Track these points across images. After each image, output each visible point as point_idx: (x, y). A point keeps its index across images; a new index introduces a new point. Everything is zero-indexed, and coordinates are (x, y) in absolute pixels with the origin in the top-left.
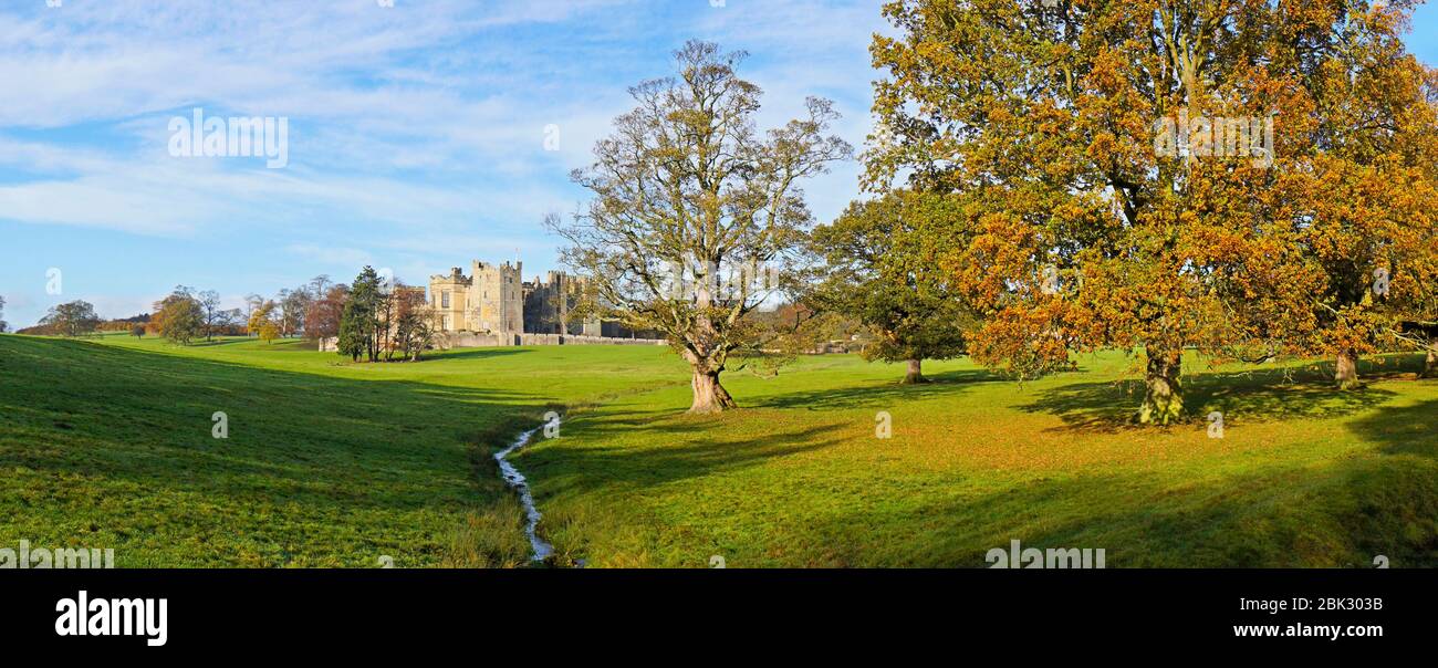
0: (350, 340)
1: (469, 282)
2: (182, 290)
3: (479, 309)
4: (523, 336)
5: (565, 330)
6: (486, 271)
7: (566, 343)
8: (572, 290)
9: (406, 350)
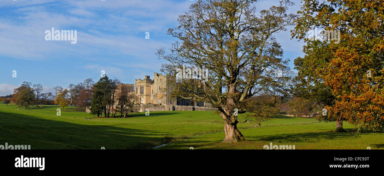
0: (96, 108)
1: (152, 82)
2: (25, 84)
3: (157, 94)
4: (176, 106)
5: (196, 104)
6: (160, 77)
7: (196, 110)
8: (199, 86)
9: (122, 112)
